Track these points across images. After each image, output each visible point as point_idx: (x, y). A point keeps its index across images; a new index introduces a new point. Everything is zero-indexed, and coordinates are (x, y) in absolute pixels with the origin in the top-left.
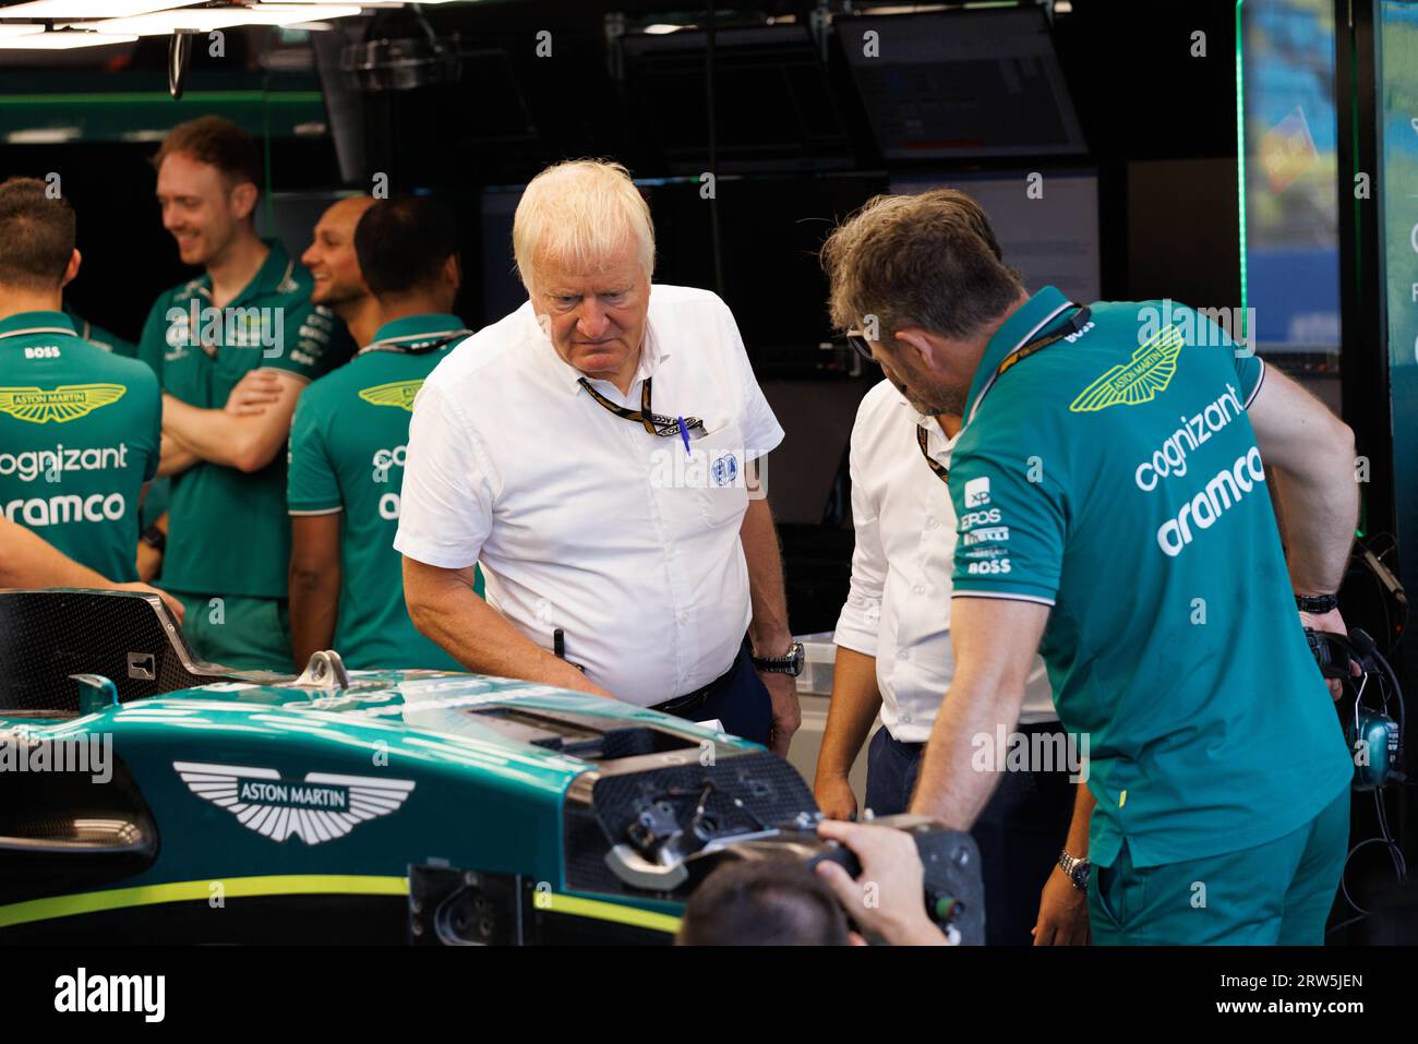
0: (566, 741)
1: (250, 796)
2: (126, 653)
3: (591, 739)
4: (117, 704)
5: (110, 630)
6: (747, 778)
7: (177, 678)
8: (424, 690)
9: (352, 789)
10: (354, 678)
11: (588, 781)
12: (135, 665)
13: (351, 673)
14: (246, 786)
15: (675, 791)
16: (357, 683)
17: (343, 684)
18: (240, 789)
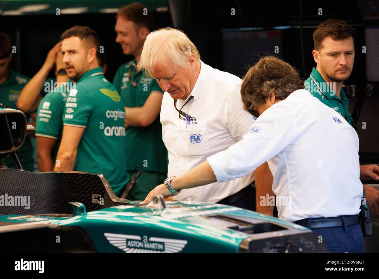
0: (241, 227)
1: (130, 245)
2: (91, 194)
3: (249, 226)
4: (85, 212)
5: (86, 186)
6: (304, 241)
7: (109, 203)
8: (192, 208)
9: (166, 244)
10: (168, 204)
11: (247, 242)
12: (94, 198)
13: (166, 202)
14: (129, 242)
15: (278, 245)
16: (169, 206)
17: (164, 206)
18: (127, 243)
